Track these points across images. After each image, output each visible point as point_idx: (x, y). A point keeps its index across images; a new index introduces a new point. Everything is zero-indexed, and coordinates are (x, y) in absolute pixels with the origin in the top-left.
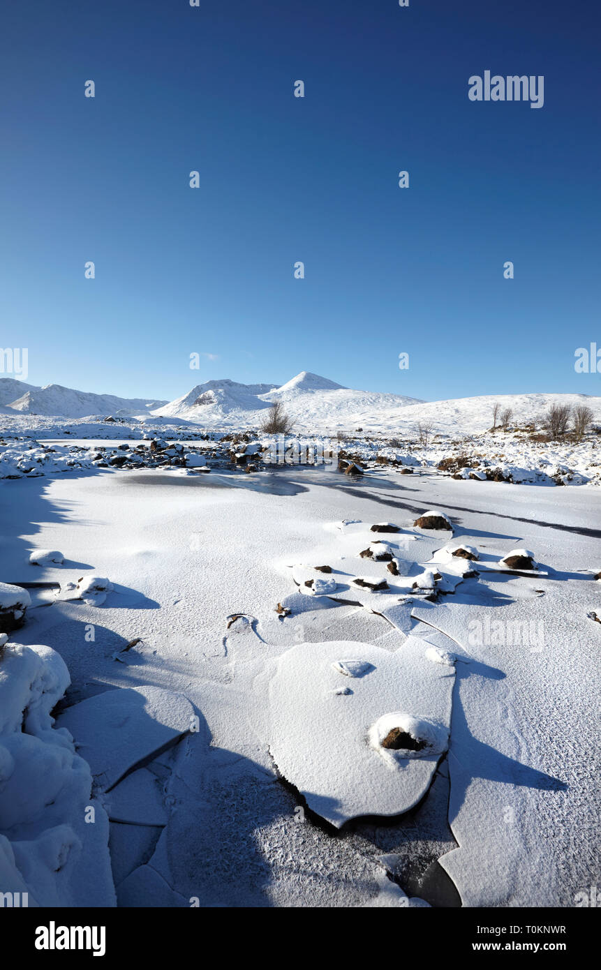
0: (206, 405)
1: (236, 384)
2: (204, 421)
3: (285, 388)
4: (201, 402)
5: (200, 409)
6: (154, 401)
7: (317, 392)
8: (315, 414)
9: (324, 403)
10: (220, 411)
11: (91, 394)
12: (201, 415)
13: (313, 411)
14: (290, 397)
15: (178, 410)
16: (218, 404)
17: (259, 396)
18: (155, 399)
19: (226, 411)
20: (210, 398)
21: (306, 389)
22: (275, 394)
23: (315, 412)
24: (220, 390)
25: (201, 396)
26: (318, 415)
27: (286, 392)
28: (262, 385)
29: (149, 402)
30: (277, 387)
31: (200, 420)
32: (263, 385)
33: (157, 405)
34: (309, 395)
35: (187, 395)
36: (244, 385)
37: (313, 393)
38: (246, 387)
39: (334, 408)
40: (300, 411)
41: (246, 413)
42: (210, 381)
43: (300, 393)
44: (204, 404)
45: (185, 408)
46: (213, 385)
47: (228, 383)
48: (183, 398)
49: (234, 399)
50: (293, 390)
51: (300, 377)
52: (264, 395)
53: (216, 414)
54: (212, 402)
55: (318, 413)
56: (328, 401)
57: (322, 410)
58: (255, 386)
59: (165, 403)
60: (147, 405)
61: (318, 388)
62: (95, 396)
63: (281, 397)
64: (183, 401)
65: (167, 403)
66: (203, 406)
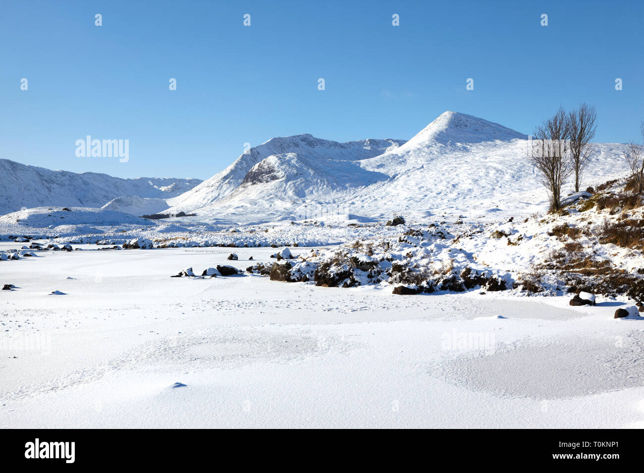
0: (264, 184)
1: (321, 142)
2: (258, 212)
3: (412, 144)
4: (255, 178)
5: (254, 191)
6: (174, 180)
7: (474, 148)
8: (470, 190)
9: (487, 168)
10: (290, 193)
11: (63, 174)
12: (253, 202)
13: (465, 185)
14: (421, 161)
15: (215, 194)
16: (287, 181)
17: (363, 163)
18: (178, 177)
19: (300, 194)
20: (271, 170)
21: (453, 144)
22: (394, 157)
23: (470, 187)
24: (290, 155)
25: (256, 167)
26: (476, 192)
27: (414, 151)
28: (370, 140)
29: (166, 182)
30: (401, 143)
31: (252, 212)
32: (372, 142)
33: (180, 187)
34: (459, 154)
35: (231, 167)
36: (336, 144)
37: (466, 150)
38: (342, 146)
39: (507, 177)
40: (441, 187)
41: (339, 195)
42: (274, 140)
43: (442, 152)
44: (261, 181)
45: (227, 190)
46: (278, 146)
47: (308, 141)
48: (225, 173)
49: (315, 169)
50: (428, 147)
51: (440, 123)
52: (372, 160)
53: (282, 199)
54: (274, 178)
55: (476, 188)
56: (495, 165)
57: (483, 182)
58: (358, 143)
59: (195, 183)
60: (163, 189)
61: (478, 141)
62: (72, 177)
63: (404, 161)
64: (225, 178)
65: (197, 182)
66: (259, 186)
